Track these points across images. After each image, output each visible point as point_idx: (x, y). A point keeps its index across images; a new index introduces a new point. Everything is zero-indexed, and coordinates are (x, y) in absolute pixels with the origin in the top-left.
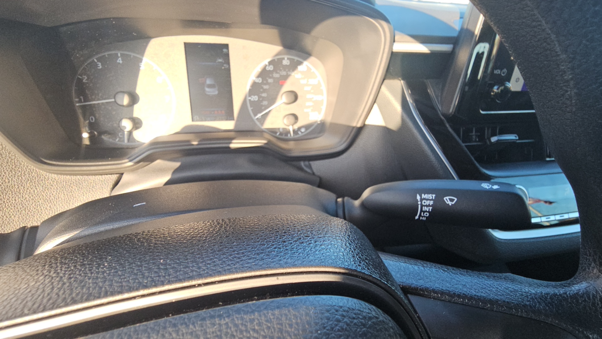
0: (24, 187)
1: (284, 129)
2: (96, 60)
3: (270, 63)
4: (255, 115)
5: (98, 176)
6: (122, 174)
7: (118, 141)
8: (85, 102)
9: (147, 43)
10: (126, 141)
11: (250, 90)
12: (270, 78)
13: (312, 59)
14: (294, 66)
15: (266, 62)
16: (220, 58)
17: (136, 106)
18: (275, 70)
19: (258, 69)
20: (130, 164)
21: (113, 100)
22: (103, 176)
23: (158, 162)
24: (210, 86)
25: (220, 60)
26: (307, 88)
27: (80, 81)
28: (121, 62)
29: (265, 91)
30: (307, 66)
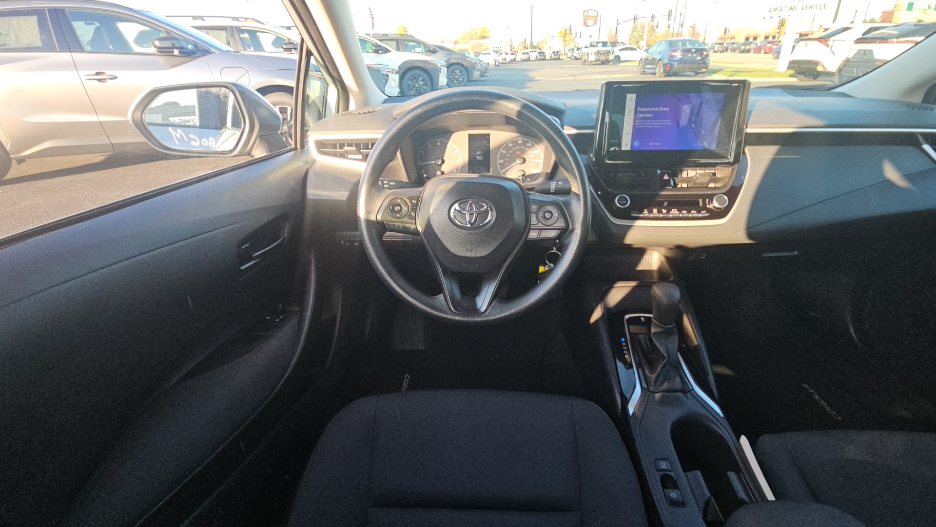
1: (517, 178)
2: (428, 144)
3: (511, 142)
4: (501, 170)
9: (451, 136)
12: (511, 150)
15: (509, 142)
17: (443, 166)
18: (514, 146)
21: (434, 162)
24: (479, 155)
25: (485, 142)
26: (531, 158)
28: (439, 144)
29: (507, 157)
30: (532, 143)
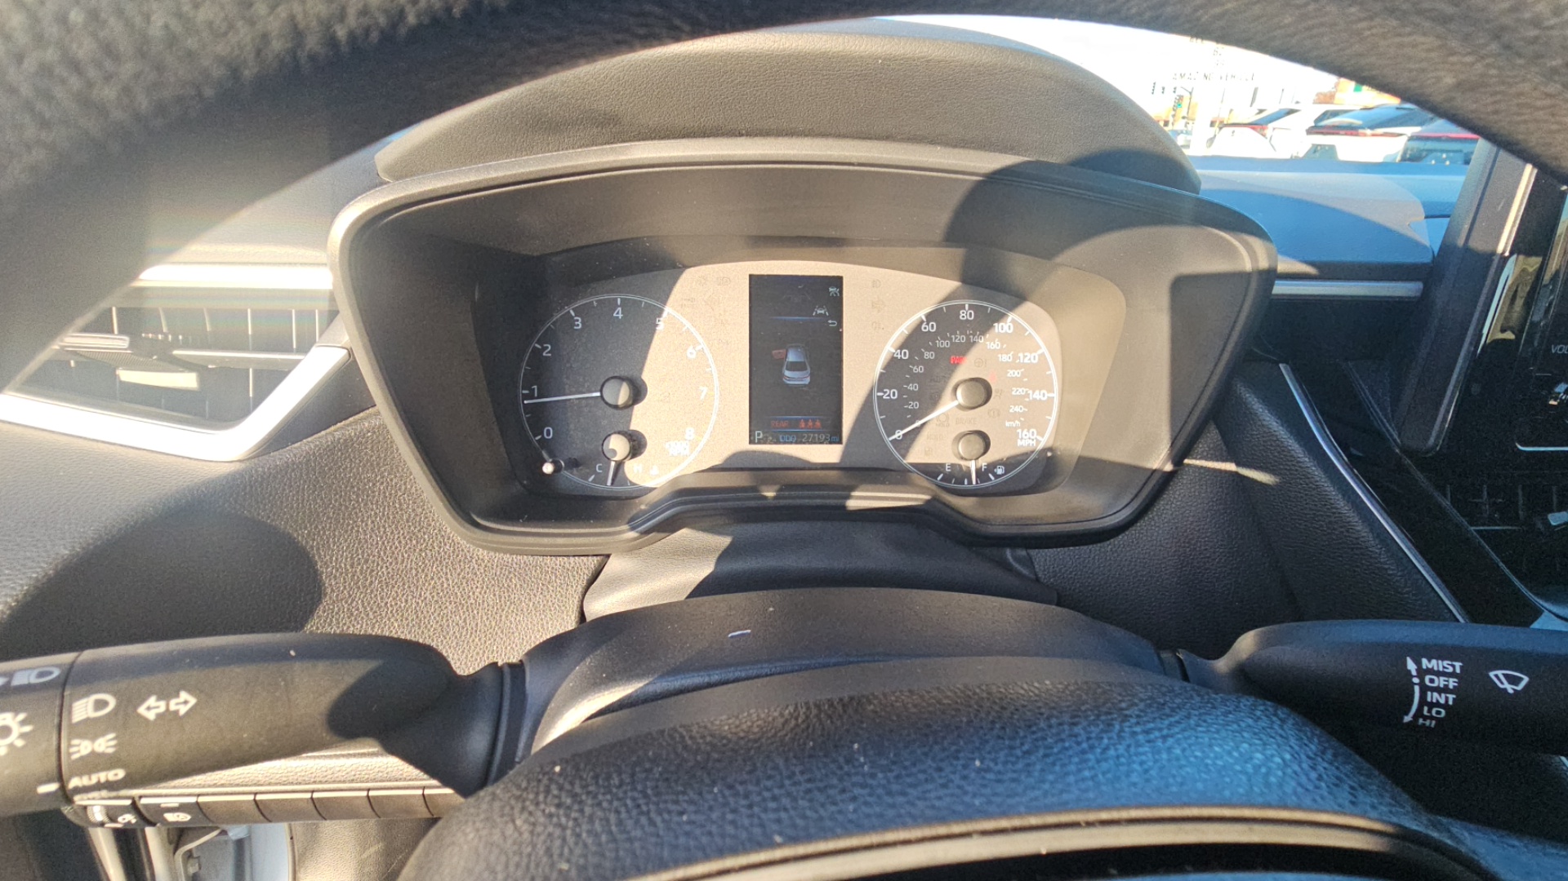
0: (426, 575)
1: (953, 465)
2: (573, 313)
3: (930, 317)
4: (890, 433)
5: (561, 559)
6: (608, 556)
7: (594, 481)
8: (538, 398)
10: (609, 482)
11: (881, 375)
12: (929, 349)
13: (1028, 307)
14: (986, 322)
15: (921, 315)
16: (821, 307)
18: (941, 332)
19: (904, 329)
20: (633, 534)
22: (572, 559)
23: (684, 532)
24: (794, 367)
25: (821, 311)
26: (1012, 373)
27: (537, 353)
28: (620, 316)
29: (915, 378)
30: (1013, 321)
